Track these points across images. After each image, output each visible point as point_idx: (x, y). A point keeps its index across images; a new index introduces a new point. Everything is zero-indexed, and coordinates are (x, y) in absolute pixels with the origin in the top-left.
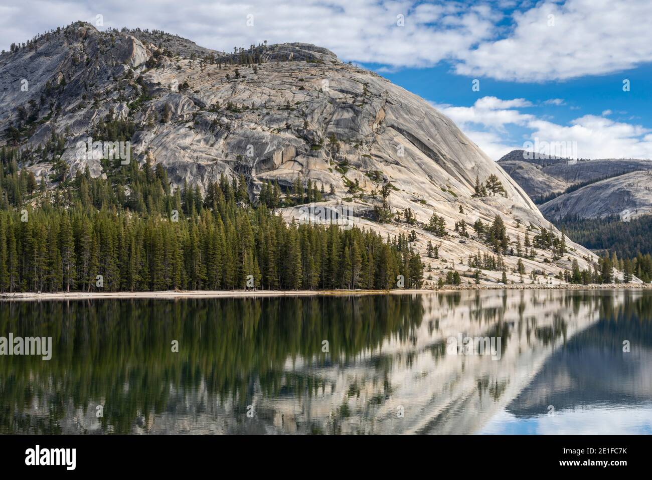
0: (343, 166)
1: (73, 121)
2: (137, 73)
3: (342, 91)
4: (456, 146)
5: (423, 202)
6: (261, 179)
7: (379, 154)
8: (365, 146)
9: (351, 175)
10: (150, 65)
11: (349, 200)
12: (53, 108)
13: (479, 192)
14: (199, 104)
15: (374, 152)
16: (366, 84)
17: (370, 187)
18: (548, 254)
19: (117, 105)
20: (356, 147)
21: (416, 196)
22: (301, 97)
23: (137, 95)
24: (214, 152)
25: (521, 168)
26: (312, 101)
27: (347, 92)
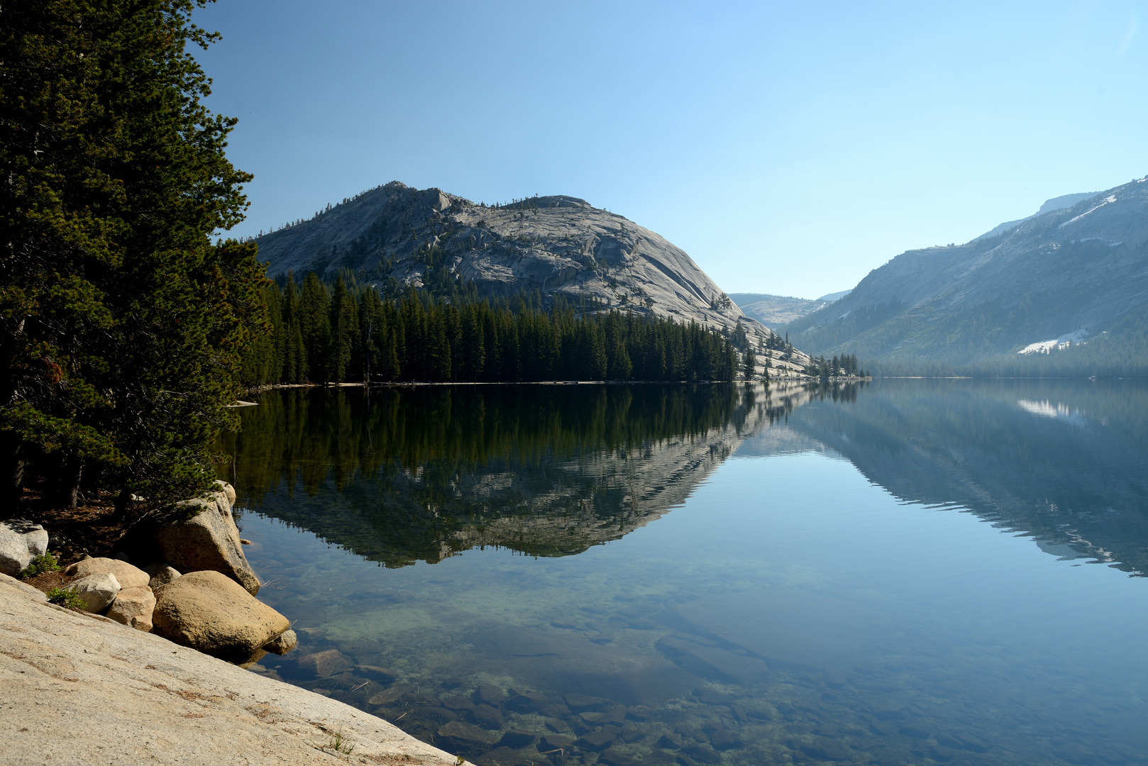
0: (613, 284)
1: (396, 249)
2: (443, 215)
3: (604, 228)
4: (691, 271)
7: (637, 275)
8: (627, 269)
9: (621, 291)
10: (451, 209)
12: (379, 242)
13: (714, 307)
14: (495, 236)
15: (633, 274)
16: (622, 224)
17: (636, 301)
18: (781, 354)
20: (621, 270)
21: (671, 308)
22: (574, 231)
23: (445, 230)
26: (584, 235)
27: (609, 229)
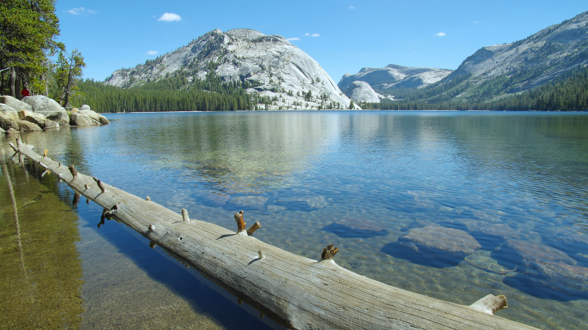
0: (271, 75)
2: (224, 47)
3: (277, 52)
4: (311, 68)
5: (292, 86)
6: (247, 80)
7: (284, 71)
8: (280, 69)
9: (272, 78)
10: (229, 44)
11: (268, 86)
13: (313, 83)
14: (236, 57)
15: (283, 71)
17: (276, 82)
19: (215, 57)
20: (277, 69)
21: (290, 83)
23: (221, 54)
24: (235, 72)
25: (390, 70)
26: (267, 55)
27: (279, 52)
